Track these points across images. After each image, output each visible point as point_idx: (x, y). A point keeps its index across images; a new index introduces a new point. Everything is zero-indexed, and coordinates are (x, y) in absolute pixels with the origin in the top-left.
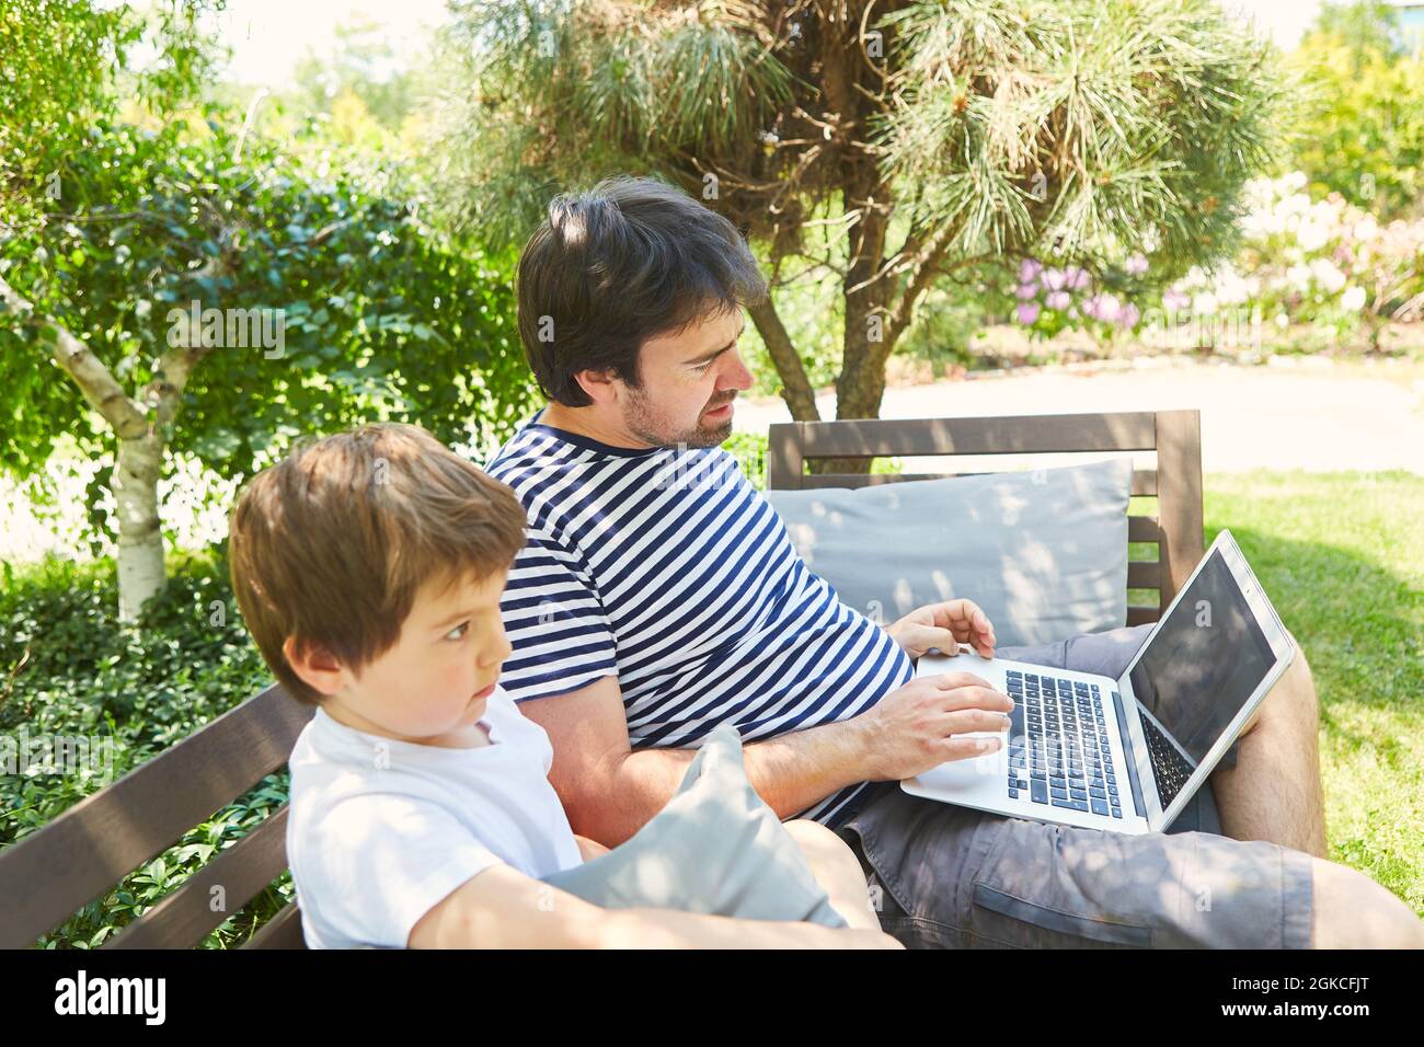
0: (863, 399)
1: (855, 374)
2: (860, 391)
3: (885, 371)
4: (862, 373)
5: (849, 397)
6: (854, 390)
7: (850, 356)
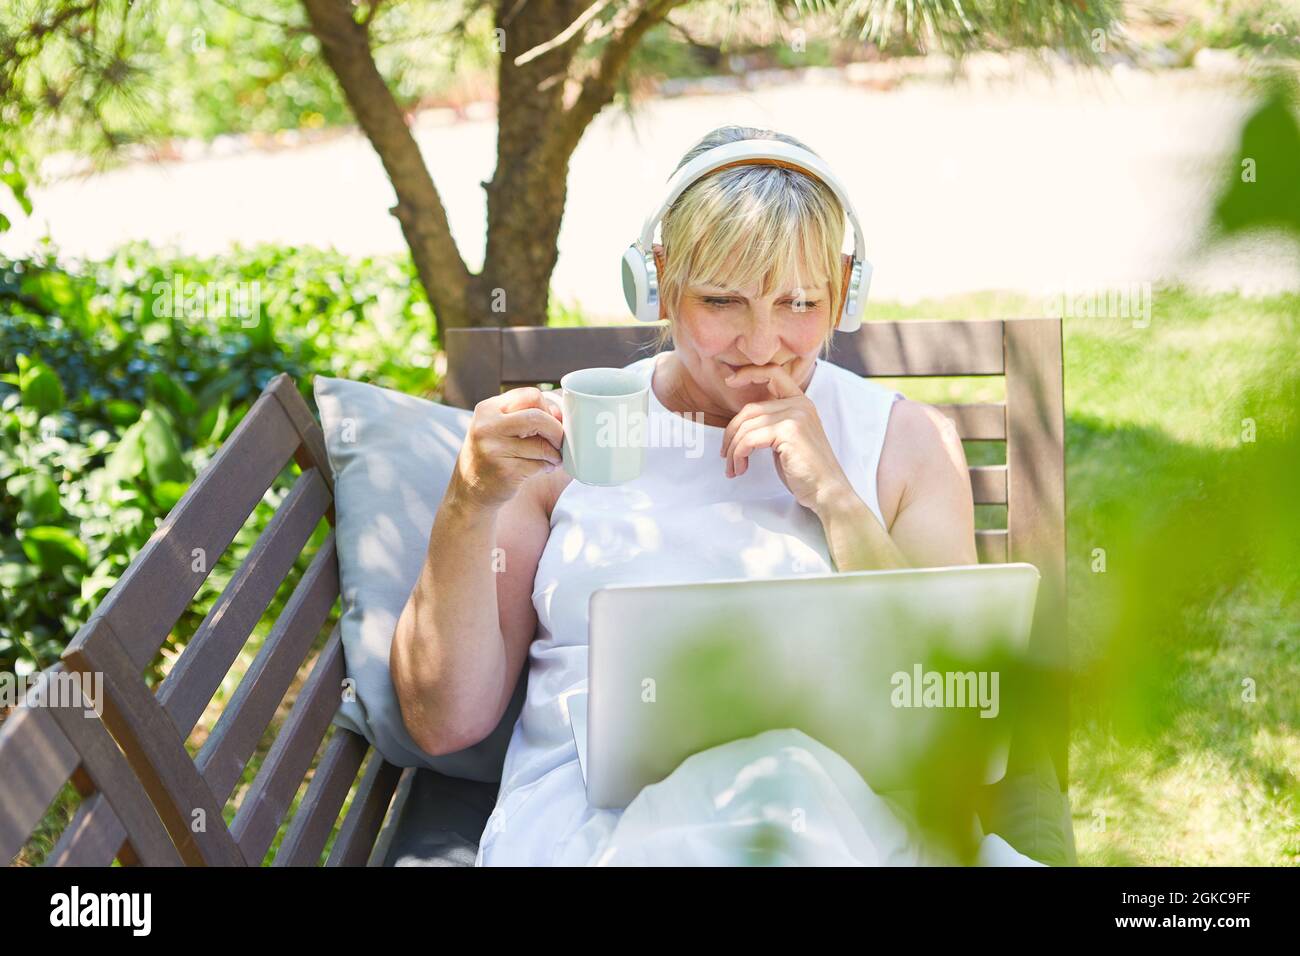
0: (532, 220)
1: (518, 180)
2: (526, 207)
3: (567, 170)
4: (531, 178)
5: (509, 219)
6: (517, 208)
7: (509, 147)
